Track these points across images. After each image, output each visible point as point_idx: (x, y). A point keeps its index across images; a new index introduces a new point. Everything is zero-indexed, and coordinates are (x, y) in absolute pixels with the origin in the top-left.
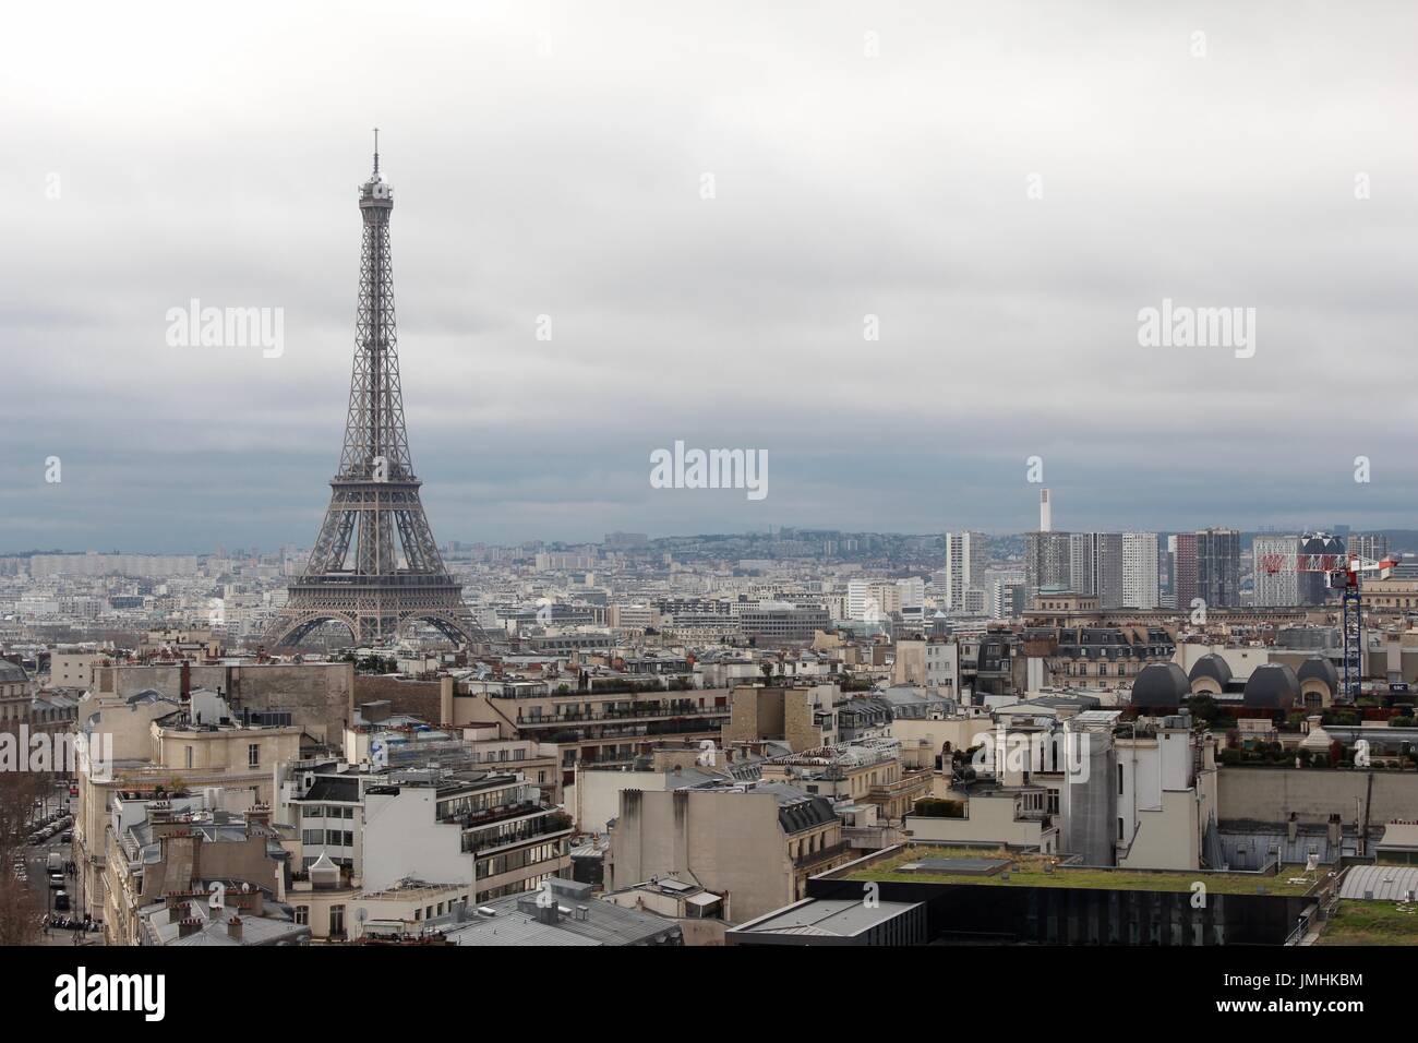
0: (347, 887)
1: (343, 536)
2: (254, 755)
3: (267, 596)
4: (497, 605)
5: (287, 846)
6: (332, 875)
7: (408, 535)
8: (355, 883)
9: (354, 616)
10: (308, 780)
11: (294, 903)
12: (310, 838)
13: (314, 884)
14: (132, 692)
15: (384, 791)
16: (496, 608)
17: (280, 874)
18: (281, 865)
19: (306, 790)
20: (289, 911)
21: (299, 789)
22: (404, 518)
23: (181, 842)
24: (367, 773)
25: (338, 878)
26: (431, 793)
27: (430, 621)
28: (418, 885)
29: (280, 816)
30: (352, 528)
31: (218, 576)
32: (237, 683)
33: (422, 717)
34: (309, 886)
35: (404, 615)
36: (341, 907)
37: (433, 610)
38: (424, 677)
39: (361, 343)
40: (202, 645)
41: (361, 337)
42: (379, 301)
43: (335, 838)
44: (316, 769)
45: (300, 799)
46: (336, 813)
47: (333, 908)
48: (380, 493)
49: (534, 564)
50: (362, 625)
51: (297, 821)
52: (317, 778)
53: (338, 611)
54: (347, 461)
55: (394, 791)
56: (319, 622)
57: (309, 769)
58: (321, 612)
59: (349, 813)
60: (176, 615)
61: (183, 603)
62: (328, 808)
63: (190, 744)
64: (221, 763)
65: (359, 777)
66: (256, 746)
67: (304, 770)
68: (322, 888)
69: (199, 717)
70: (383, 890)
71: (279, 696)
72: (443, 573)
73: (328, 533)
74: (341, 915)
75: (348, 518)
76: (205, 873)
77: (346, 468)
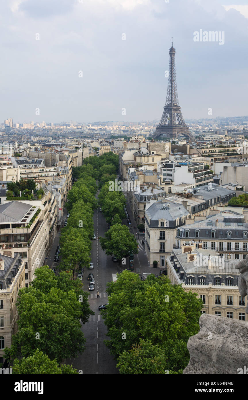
1: (166, 118)
2: (153, 160)
5: (160, 176)
6: (169, 182)
7: (178, 118)
8: (173, 183)
9: (168, 133)
10: (164, 164)
11: (162, 187)
12: (164, 175)
13: (166, 184)
14: (130, 148)
15: (178, 166)
17: (159, 181)
18: (160, 180)
19: (163, 166)
20: (161, 188)
21: (162, 166)
22: (177, 114)
23: (141, 175)
24: (175, 163)
26: (188, 167)
28: (185, 184)
29: (159, 171)
32: (149, 146)
33: (184, 153)
34: (164, 184)
35: (178, 133)
36: (170, 188)
37: (183, 132)
38: (184, 145)
39: (169, 80)
40: (142, 139)
42: (173, 72)
43: (169, 175)
44: (165, 162)
45: (162, 168)
46: (169, 170)
47: (169, 188)
48: (173, 110)
51: (162, 172)
53: (165, 132)
54: (167, 103)
55: (180, 166)
58: (162, 133)
59: (171, 170)
62: (167, 169)
63: (141, 157)
64: (147, 161)
65: (173, 164)
66: (153, 158)
67: (163, 162)
68: (167, 184)
69: (143, 152)
70: (178, 185)
71: (157, 149)
72: (185, 125)
73: (163, 118)
74: (170, 189)
75: (167, 115)
76: (146, 181)
77: (167, 105)
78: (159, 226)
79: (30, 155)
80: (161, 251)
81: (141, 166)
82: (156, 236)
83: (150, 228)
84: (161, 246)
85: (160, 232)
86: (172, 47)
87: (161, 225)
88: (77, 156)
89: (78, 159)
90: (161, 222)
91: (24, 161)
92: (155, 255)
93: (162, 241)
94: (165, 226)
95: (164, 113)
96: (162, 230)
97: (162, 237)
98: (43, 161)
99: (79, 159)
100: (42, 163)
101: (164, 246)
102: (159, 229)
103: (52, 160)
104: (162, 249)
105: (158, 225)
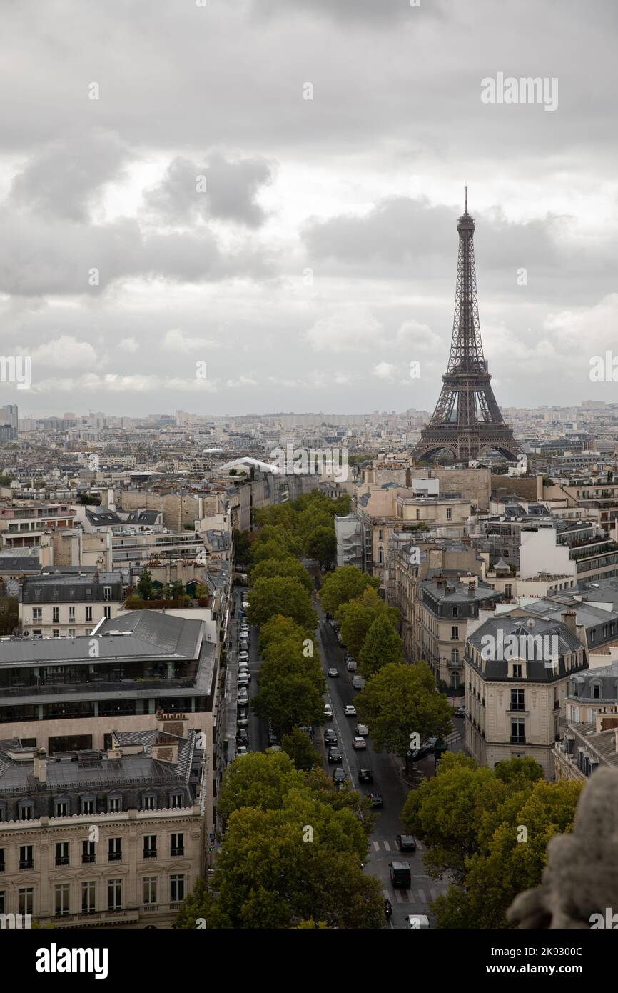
0: (513, 575)
1: (450, 404)
2: (449, 514)
3: (404, 436)
4: (529, 440)
6: (506, 569)
7: (484, 404)
8: (517, 573)
9: (456, 446)
10: (486, 525)
11: (489, 582)
13: (497, 574)
14: (383, 483)
15: (528, 530)
16: (529, 442)
17: (483, 568)
19: (484, 529)
20: (489, 586)
22: (481, 395)
23: (436, 553)
24: (515, 521)
25: (509, 572)
26: (554, 531)
27: (496, 449)
28: (548, 575)
30: (454, 400)
31: (377, 426)
34: (494, 575)
35: (482, 446)
36: (510, 585)
37: (498, 443)
39: (458, 302)
40: (407, 460)
41: (458, 299)
42: (468, 280)
44: (489, 520)
47: (506, 585)
48: (469, 382)
49: (543, 418)
50: (460, 451)
52: (490, 524)
53: (448, 444)
54: (452, 365)
55: (535, 530)
56: (439, 449)
57: (486, 520)
58: (439, 444)
60: (360, 446)
61: (363, 440)
63: (419, 508)
64: (433, 517)
66: (450, 509)
67: (483, 520)
68: (501, 575)
70: (531, 577)
71: (455, 485)
72: (503, 423)
73: (442, 404)
74: (510, 589)
75: (452, 395)
76: (447, 567)
77: (451, 368)
78: (510, 675)
79: (123, 501)
80: (514, 740)
81: (427, 529)
82: (501, 700)
83: (486, 680)
84: (514, 726)
85: (513, 690)
86: (466, 213)
87: (514, 675)
88: (239, 506)
89: (240, 511)
90: (515, 666)
91: (110, 518)
92: (499, 750)
93: (518, 715)
94: (524, 675)
95: (445, 390)
96: (517, 685)
97: (518, 703)
98: (160, 517)
99: (243, 513)
100: (157, 521)
101: (522, 726)
102: (508, 683)
103: (182, 514)
104: (518, 733)
105: (507, 673)
